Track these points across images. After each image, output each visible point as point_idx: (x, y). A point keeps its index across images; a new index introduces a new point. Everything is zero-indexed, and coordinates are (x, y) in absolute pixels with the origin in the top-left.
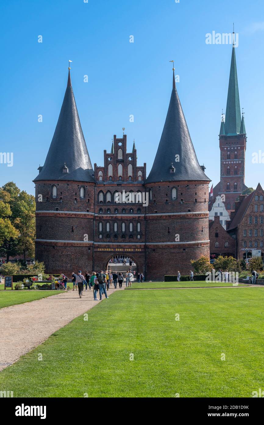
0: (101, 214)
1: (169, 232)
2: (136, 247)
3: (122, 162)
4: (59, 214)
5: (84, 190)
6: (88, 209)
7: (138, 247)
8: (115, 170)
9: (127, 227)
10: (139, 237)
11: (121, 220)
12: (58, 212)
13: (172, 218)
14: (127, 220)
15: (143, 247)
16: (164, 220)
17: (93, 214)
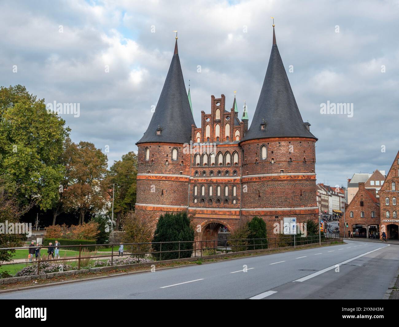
0: (197, 176)
1: (260, 196)
2: (231, 213)
3: (219, 122)
4: (150, 176)
5: (177, 151)
6: (181, 172)
7: (232, 213)
8: (213, 131)
9: (223, 191)
10: (235, 202)
11: (216, 183)
12: (149, 174)
13: (262, 180)
14: (222, 183)
15: (238, 214)
16: (254, 182)
17: (188, 177)
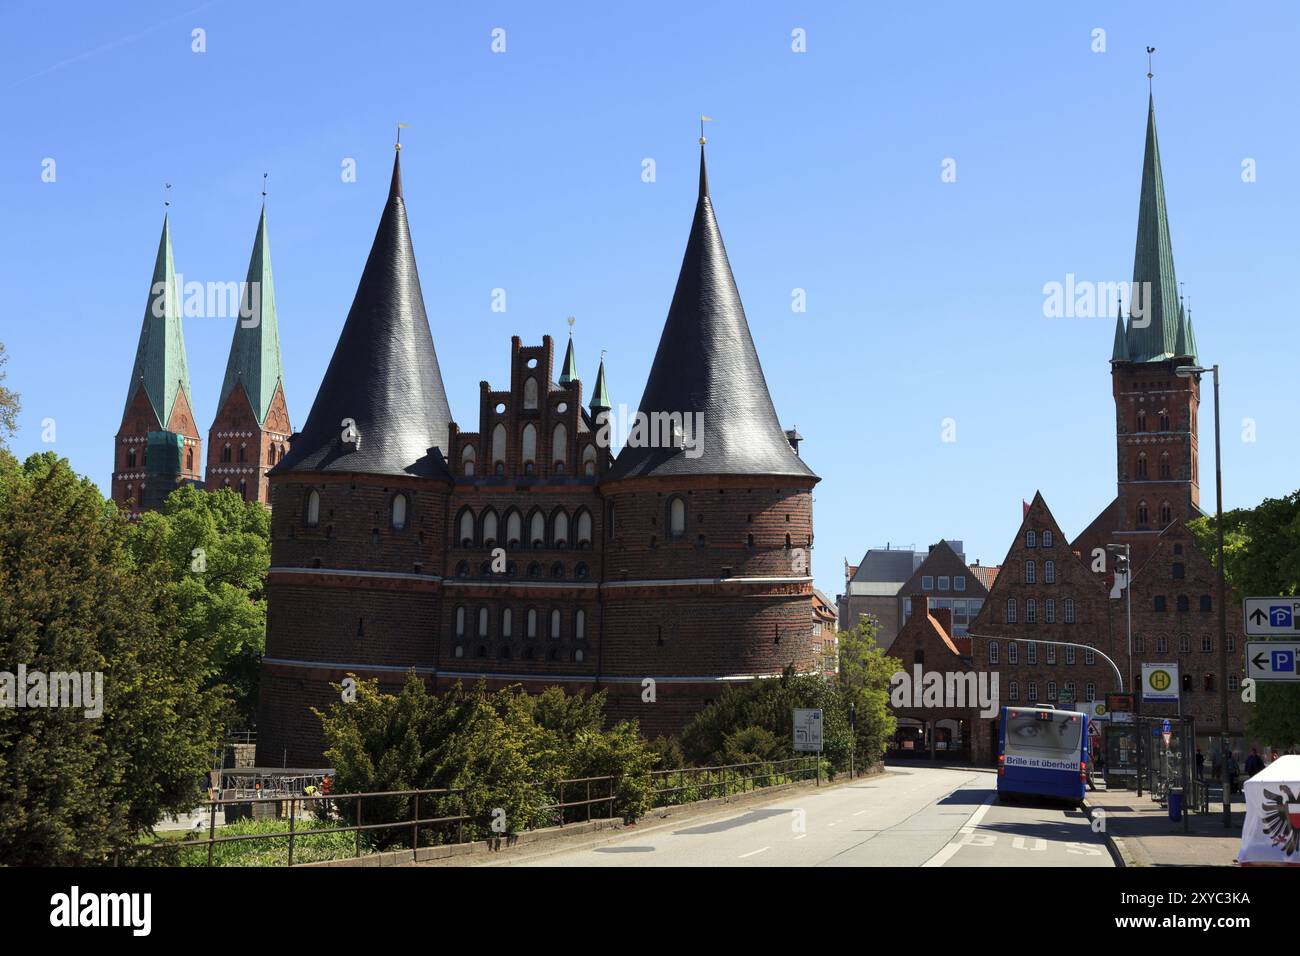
0: (464, 579)
1: (660, 643)
4: (321, 577)
5: (407, 502)
6: (417, 564)
8: (515, 442)
9: (544, 624)
10: (579, 655)
11: (525, 601)
12: (319, 571)
13: (671, 595)
14: (543, 601)
16: (646, 601)
17: (437, 579)
